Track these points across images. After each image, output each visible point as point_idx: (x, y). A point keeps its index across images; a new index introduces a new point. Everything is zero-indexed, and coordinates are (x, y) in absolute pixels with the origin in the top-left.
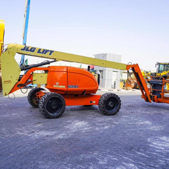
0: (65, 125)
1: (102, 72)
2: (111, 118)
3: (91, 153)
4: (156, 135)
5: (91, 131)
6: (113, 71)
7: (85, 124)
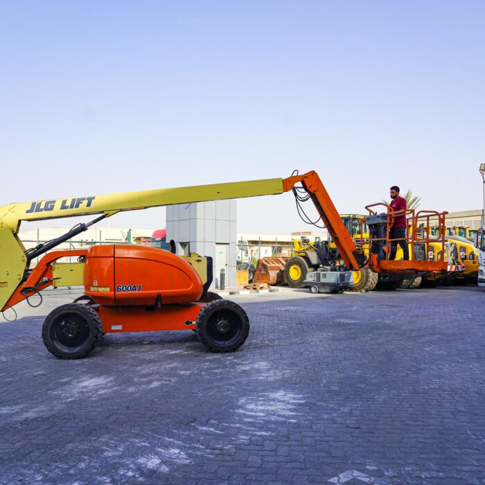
0: (51, 390)
1: (187, 246)
3: (93, 438)
4: (264, 390)
5: (113, 395)
6: (217, 243)
7: (105, 382)
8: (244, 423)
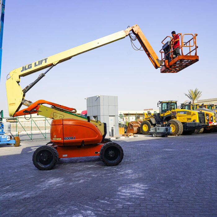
0: (36, 184)
1: (96, 118)
2: (91, 172)
3: (54, 206)
5: (63, 186)
6: (109, 116)
7: (59, 180)
8: (120, 199)
